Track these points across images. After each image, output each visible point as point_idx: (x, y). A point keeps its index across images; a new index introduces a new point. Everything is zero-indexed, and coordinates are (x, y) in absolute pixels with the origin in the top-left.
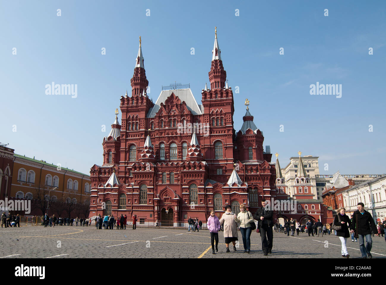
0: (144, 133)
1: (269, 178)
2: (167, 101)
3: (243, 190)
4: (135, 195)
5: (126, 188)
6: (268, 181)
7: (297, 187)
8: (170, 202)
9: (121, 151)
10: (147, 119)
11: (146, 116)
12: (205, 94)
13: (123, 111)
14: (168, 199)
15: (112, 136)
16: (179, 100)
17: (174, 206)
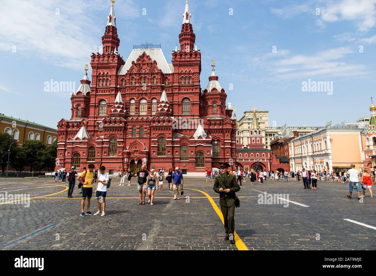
0: (115, 89)
1: (230, 131)
2: (138, 60)
3: (207, 142)
4: (105, 148)
5: (96, 141)
6: (229, 134)
7: (251, 138)
8: (139, 154)
9: (91, 106)
10: (117, 76)
11: (117, 73)
12: (175, 54)
13: (93, 67)
14: (137, 151)
15: (81, 91)
16: (150, 59)
17: (143, 157)
